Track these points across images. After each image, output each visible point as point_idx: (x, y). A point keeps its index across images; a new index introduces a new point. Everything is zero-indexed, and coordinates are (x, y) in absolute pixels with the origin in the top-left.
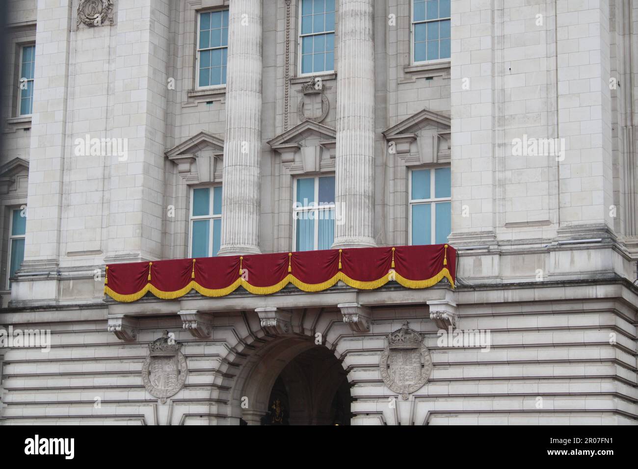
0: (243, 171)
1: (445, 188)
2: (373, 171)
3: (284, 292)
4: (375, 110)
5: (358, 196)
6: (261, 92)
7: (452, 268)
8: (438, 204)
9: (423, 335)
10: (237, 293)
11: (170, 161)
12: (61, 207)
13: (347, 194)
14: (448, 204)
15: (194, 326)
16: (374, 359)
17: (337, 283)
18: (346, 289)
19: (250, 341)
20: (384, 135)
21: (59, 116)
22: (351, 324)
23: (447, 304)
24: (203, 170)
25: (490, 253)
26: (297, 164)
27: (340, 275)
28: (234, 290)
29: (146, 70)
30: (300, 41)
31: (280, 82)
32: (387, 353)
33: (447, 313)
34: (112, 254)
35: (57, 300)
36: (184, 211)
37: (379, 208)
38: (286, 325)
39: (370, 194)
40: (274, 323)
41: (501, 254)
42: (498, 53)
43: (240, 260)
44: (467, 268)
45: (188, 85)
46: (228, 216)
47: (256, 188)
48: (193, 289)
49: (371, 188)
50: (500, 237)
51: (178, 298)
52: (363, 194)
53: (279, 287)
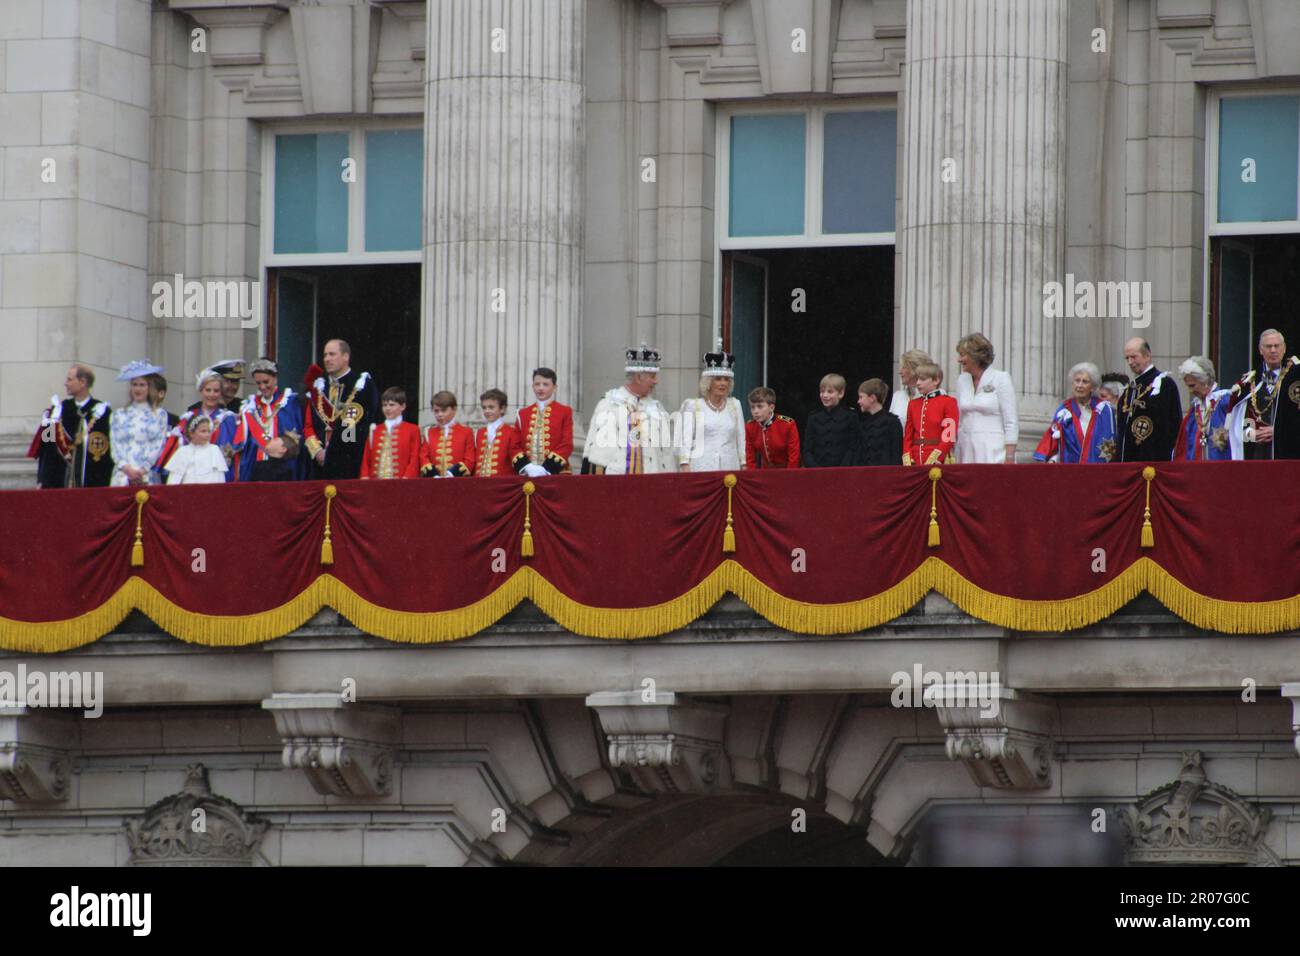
0: (515, 100)
2: (1062, 121)
3: (705, 632)
5: (999, 232)
9: (1264, 808)
10: (513, 630)
11: (174, 16)
13: (956, 219)
15: (329, 755)
17: (922, 601)
18: (960, 629)
19: (554, 813)
22: (975, 763)
26: (733, 56)
27: (935, 572)
28: (498, 616)
36: (238, 233)
38: (706, 758)
39: (1050, 219)
40: (664, 752)
43: (523, 495)
46: (452, 293)
47: (567, 171)
48: (325, 609)
49: (1050, 195)
51: (266, 642)
52: (1020, 219)
53: (680, 611)
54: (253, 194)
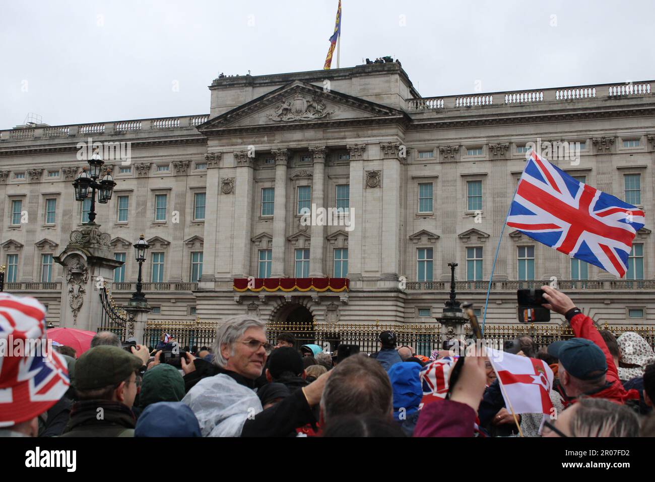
1: (346, 256)
2: (323, 251)
4: (324, 231)
6: (285, 221)
7: (348, 286)
8: (343, 261)
9: (338, 306)
10: (278, 290)
11: (252, 241)
12: (215, 256)
13: (314, 258)
14: (347, 261)
15: (264, 300)
16: (322, 313)
17: (311, 289)
18: (314, 291)
19: (281, 305)
20: (326, 237)
21: (215, 225)
22: (315, 302)
23: (346, 297)
24: (264, 244)
25: (359, 280)
26: (297, 245)
27: (312, 286)
29: (246, 211)
30: (298, 202)
31: (291, 216)
32: (326, 311)
33: (346, 299)
34: (234, 274)
35: (214, 289)
36: (257, 258)
37: (324, 262)
38: (294, 301)
39: (322, 258)
40: (290, 301)
41: (363, 281)
42: (364, 215)
43: (279, 280)
44: (352, 285)
45: (259, 215)
46: (274, 263)
47: (283, 254)
48: (263, 288)
49: (322, 256)
50: (363, 275)
51: (259, 291)
52: (319, 258)
53: (292, 289)
54: (258, 255)
